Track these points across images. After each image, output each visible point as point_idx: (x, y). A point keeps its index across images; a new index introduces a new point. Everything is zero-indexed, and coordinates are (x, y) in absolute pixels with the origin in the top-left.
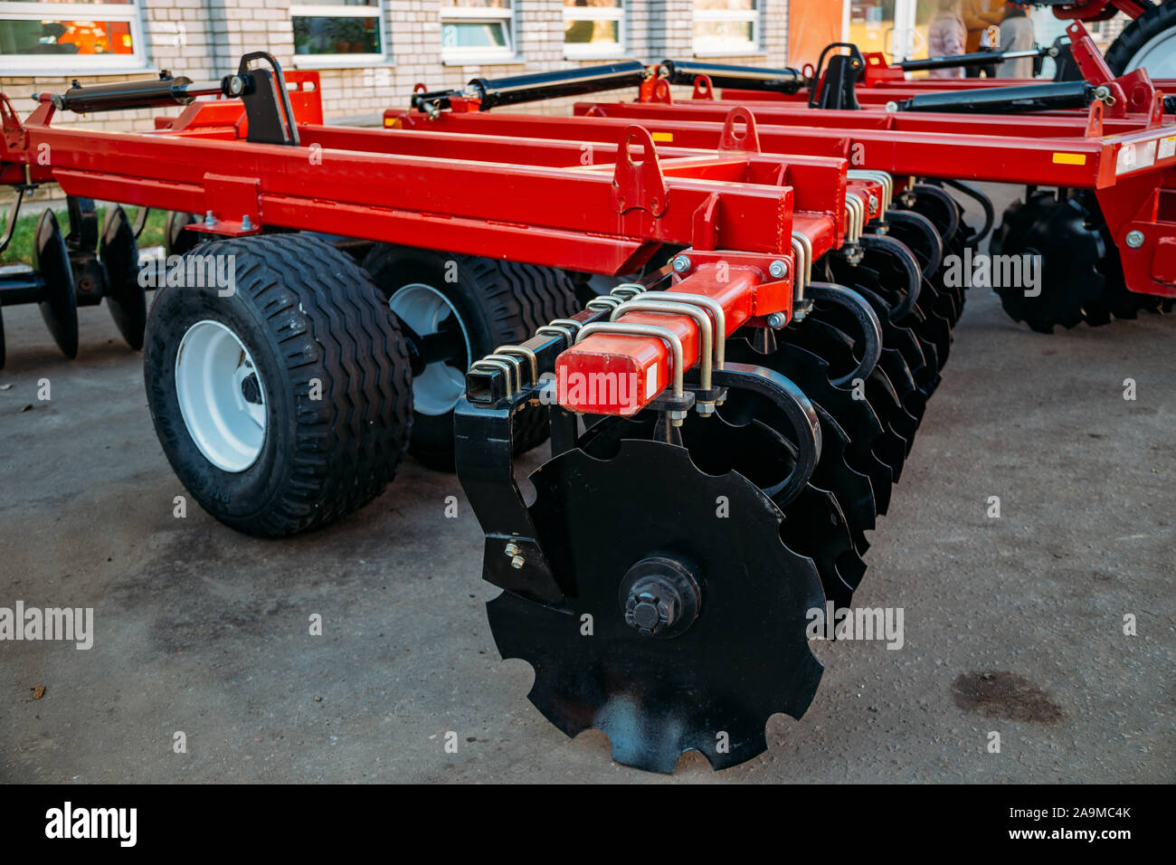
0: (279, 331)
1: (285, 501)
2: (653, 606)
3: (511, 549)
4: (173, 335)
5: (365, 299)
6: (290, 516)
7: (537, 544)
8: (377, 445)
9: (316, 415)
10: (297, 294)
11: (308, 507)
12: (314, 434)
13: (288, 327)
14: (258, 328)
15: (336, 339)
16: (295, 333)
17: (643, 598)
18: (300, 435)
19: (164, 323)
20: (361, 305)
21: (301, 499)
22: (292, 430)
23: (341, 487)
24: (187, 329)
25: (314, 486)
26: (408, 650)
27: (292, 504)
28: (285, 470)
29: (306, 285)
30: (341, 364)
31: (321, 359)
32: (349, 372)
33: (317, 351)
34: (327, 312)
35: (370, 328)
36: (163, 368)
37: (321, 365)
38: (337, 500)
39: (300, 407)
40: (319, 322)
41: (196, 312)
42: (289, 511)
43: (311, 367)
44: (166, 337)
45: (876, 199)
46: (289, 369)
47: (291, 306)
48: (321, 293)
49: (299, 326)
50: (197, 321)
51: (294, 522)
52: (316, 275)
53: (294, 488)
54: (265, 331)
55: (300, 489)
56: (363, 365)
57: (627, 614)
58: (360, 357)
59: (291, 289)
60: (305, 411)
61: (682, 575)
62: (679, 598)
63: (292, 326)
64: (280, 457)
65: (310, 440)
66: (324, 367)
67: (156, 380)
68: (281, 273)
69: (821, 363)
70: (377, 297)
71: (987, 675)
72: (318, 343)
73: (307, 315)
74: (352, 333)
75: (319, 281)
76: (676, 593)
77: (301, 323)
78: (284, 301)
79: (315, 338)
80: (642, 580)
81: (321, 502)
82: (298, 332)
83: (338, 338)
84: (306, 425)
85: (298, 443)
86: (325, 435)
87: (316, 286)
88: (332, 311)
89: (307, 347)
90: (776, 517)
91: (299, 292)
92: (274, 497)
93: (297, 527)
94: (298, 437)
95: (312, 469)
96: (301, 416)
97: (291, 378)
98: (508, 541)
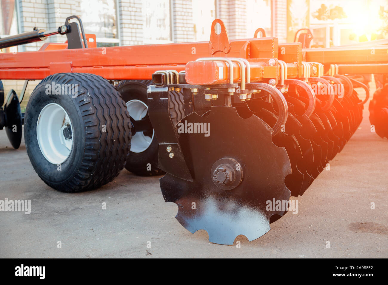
0: (79, 102)
1: (79, 172)
2: (224, 172)
3: (169, 149)
4: (36, 111)
5: (113, 94)
6: (81, 179)
7: (179, 146)
8: (117, 151)
9: (93, 134)
10: (87, 89)
11: (88, 174)
12: (92, 142)
13: (83, 100)
14: (71, 102)
15: (102, 107)
16: (86, 103)
17: (221, 169)
18: (86, 143)
19: (33, 106)
20: (111, 96)
21: (86, 171)
22: (83, 141)
23: (102, 167)
24: (43, 108)
25: (91, 165)
26: (128, 218)
27: (82, 173)
28: (80, 158)
29: (91, 87)
30: (103, 116)
31: (95, 113)
32: (107, 119)
33: (94, 110)
34: (99, 96)
35: (115, 104)
36: (32, 126)
37: (96, 115)
38: (100, 173)
39: (87, 131)
40: (95, 99)
41: (46, 100)
42: (81, 176)
43: (92, 116)
44: (33, 112)
45: (316, 68)
46: (83, 116)
47: (85, 93)
48: (96, 90)
49: (87, 100)
50: (46, 105)
51: (83, 182)
52: (94, 84)
53: (83, 166)
54: (74, 102)
55: (86, 166)
56: (112, 117)
57: (214, 177)
58: (111, 114)
59: (85, 88)
60: (89, 133)
61: (235, 163)
62: (234, 172)
63: (85, 100)
64: (78, 152)
65: (90, 145)
66: (97, 116)
67: (29, 131)
68: (81, 82)
69: (291, 106)
70: (118, 94)
71: (363, 223)
72: (95, 107)
73: (91, 97)
74: (108, 105)
75: (95, 86)
76: (233, 169)
77: (88, 99)
78: (82, 91)
79: (93, 105)
80: (220, 166)
81: (94, 173)
82: (87, 102)
83: (102, 106)
84: (89, 138)
85: (85, 146)
86: (96, 143)
87: (94, 87)
88: (101, 96)
89: (90, 108)
90: (270, 132)
91: (87, 88)
92: (75, 170)
93: (84, 184)
94: (85, 143)
95: (91, 157)
96: (87, 135)
97: (84, 120)
98: (168, 146)
